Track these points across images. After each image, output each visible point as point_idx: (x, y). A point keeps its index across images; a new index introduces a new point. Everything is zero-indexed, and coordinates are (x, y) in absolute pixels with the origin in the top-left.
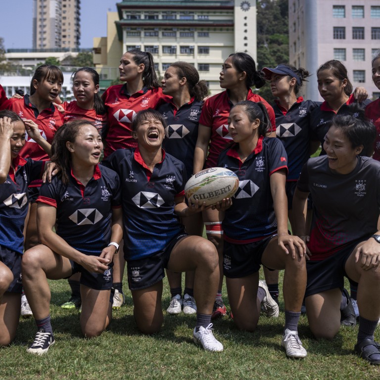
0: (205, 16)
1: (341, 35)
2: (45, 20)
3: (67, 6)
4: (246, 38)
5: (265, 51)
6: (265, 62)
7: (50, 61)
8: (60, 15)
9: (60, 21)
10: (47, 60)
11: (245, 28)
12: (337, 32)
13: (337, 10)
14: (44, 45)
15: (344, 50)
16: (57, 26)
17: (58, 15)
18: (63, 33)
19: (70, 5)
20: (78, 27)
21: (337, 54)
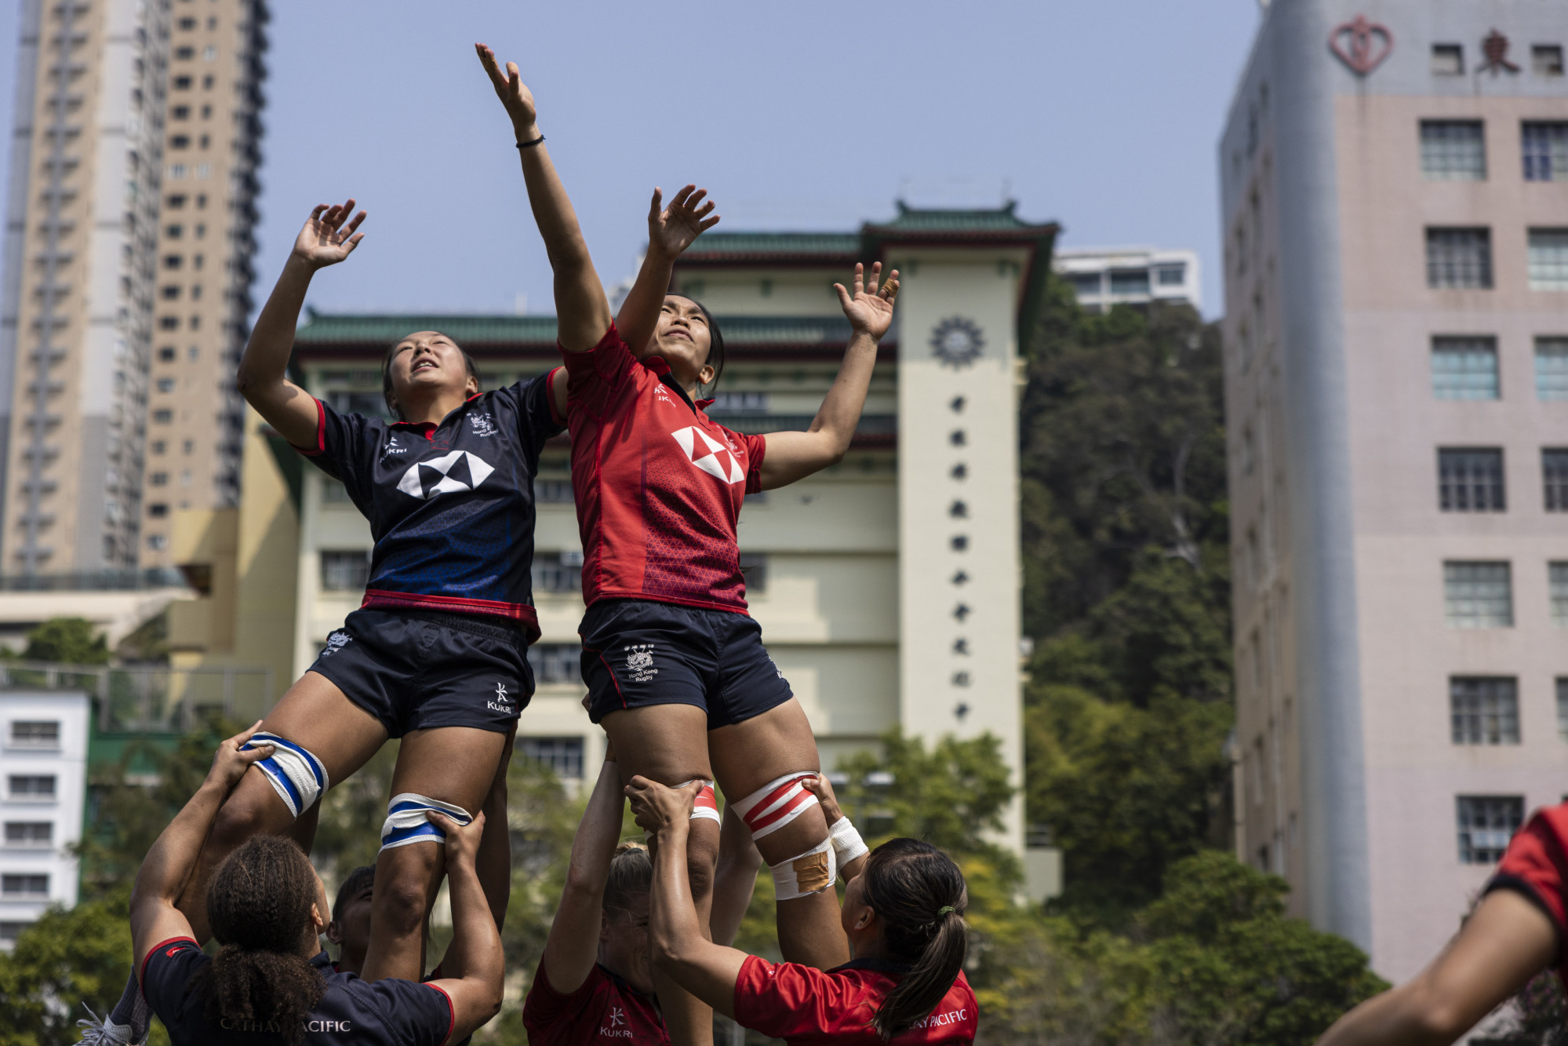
0: (744, 395)
1: (1479, 489)
2: (52, 424)
3: (182, 353)
4: (958, 510)
5: (1169, 582)
6: (1172, 640)
7: (55, 642)
8: (141, 399)
9: (141, 431)
10: (40, 634)
11: (957, 455)
12: (1461, 472)
13: (1453, 360)
14: (44, 557)
15: (1499, 570)
16: (116, 457)
17: (128, 403)
18: (152, 495)
19: (194, 352)
20: (233, 462)
21: (1466, 589)
